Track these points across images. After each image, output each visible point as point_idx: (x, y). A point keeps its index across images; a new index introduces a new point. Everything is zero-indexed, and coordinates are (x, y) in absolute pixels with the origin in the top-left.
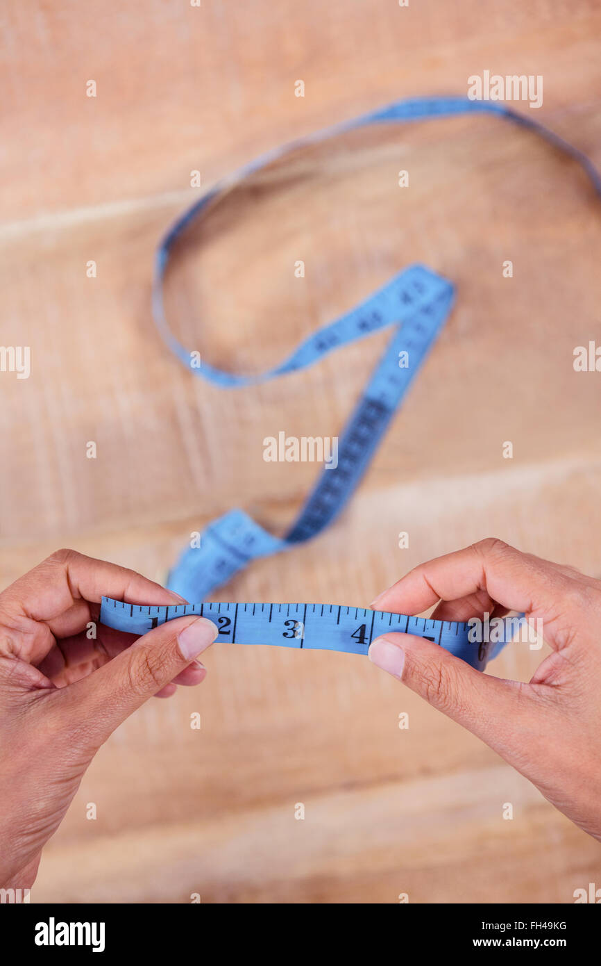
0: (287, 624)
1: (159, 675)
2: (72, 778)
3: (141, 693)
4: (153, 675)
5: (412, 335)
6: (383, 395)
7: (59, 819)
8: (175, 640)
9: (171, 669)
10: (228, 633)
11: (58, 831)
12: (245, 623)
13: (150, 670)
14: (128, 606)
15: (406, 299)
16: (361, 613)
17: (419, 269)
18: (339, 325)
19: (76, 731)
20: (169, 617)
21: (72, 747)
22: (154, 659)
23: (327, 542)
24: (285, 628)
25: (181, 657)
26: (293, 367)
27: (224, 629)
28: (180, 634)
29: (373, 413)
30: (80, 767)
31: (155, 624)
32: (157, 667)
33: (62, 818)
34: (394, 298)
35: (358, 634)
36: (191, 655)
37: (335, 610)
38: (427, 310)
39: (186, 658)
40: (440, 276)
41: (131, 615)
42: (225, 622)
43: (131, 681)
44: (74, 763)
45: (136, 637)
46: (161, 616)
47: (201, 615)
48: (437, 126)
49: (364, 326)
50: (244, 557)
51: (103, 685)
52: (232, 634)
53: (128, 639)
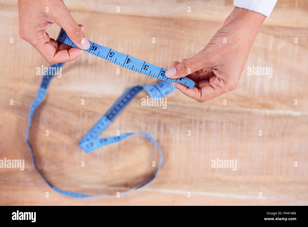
0: (147, 69)
1: (183, 65)
2: (210, 44)
3: (189, 62)
4: (184, 66)
5: (94, 135)
6: (106, 120)
7: (216, 34)
8: (177, 74)
9: (179, 66)
10: (163, 71)
11: (217, 31)
12: (158, 73)
13: (185, 67)
14: (186, 85)
15: (92, 144)
16: (127, 67)
17: (87, 152)
18: (112, 142)
19: (207, 56)
20: (176, 80)
21: (209, 52)
22: (183, 70)
23: (132, 84)
24: (148, 68)
25: (176, 69)
26: (128, 134)
27: (164, 73)
28: (175, 75)
29: (110, 116)
30: (208, 46)
31: (181, 79)
32: (183, 68)
33: (215, 34)
34: (95, 145)
35: (129, 61)
36: (174, 69)
37: (133, 69)
38: (88, 140)
39: (175, 68)
40: (82, 148)
41: (186, 82)
42: (162, 75)
43: (191, 65)
44: (209, 48)
45: (187, 77)
46: (178, 80)
47: (168, 78)
48: (72, 189)
49: (106, 140)
50: (155, 86)
51: (198, 66)
52: (162, 71)
53: (189, 77)
